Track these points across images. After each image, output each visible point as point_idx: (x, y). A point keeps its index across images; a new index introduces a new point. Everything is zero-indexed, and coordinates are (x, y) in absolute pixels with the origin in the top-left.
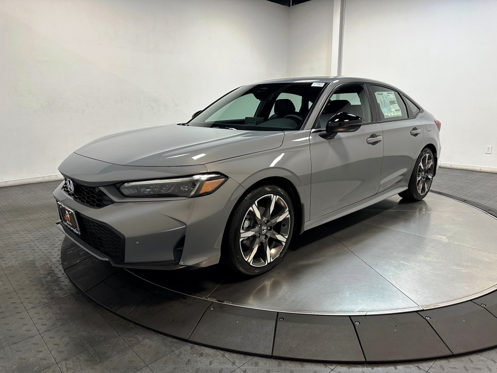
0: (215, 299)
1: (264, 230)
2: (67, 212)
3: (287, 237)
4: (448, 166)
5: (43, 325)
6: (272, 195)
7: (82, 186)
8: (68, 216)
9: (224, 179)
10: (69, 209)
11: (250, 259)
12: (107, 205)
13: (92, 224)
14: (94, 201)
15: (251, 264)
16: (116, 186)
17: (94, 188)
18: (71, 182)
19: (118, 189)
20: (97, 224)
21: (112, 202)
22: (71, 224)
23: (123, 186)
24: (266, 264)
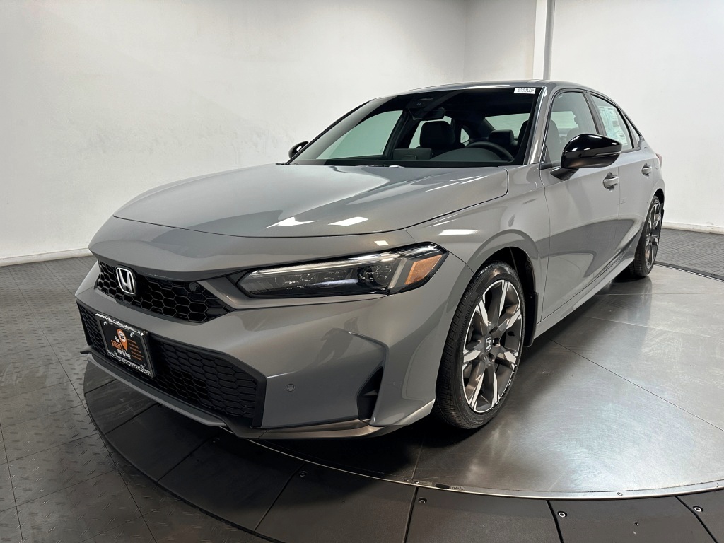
0: (430, 483)
1: (488, 344)
2: (120, 333)
3: (516, 354)
4: (691, 228)
5: (25, 490)
6: (503, 281)
7: (152, 279)
8: (124, 341)
9: (441, 256)
10: (126, 327)
11: (472, 402)
12: (216, 316)
13: (184, 356)
14: (186, 310)
15: (475, 410)
16: (234, 279)
17: (187, 284)
18: (129, 272)
19: (237, 285)
20: (199, 354)
21: (228, 309)
22: (128, 356)
23: (247, 278)
24: (492, 406)
